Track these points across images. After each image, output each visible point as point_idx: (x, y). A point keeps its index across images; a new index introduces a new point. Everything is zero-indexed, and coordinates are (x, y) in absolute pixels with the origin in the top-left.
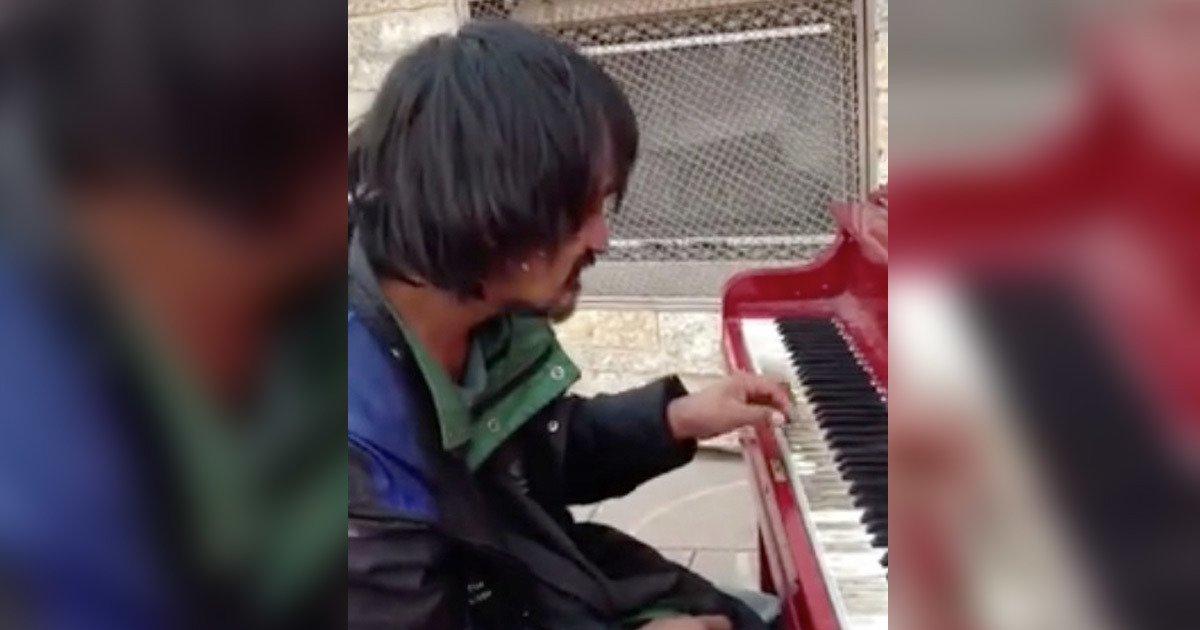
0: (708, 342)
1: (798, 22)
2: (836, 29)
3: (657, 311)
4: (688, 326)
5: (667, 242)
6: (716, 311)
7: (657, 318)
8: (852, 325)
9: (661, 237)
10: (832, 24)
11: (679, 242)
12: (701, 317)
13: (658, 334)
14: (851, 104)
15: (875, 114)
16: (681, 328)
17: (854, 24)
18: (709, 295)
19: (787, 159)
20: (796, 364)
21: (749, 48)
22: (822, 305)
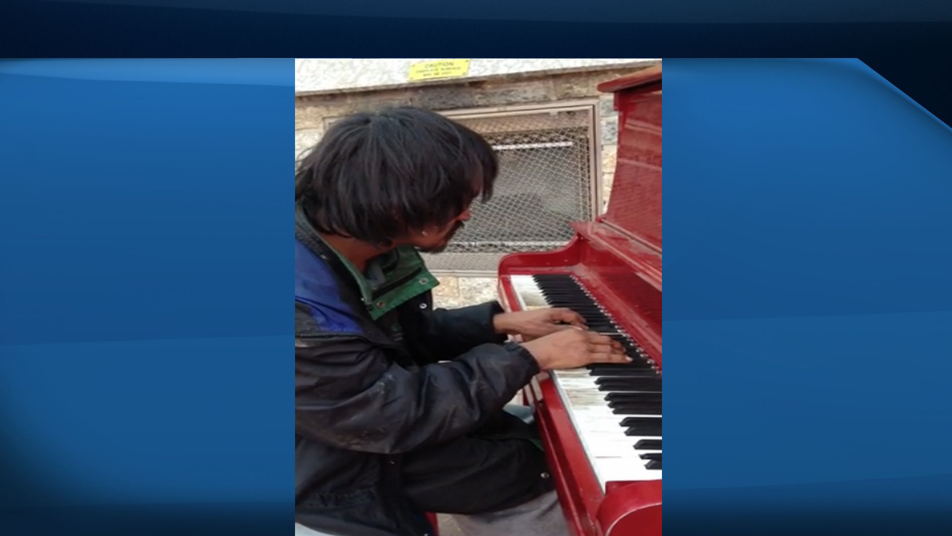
0: (492, 292)
1: (551, 140)
2: (576, 144)
3: (458, 277)
4: (479, 284)
5: (466, 243)
6: (495, 277)
7: (457, 281)
8: (582, 278)
9: (461, 241)
10: (573, 141)
11: (473, 244)
12: (488, 280)
13: (458, 288)
14: (586, 179)
15: (602, 183)
16: (475, 285)
17: (588, 142)
18: (491, 269)
19: (544, 205)
20: (545, 295)
21: (519, 153)
22: (565, 269)
